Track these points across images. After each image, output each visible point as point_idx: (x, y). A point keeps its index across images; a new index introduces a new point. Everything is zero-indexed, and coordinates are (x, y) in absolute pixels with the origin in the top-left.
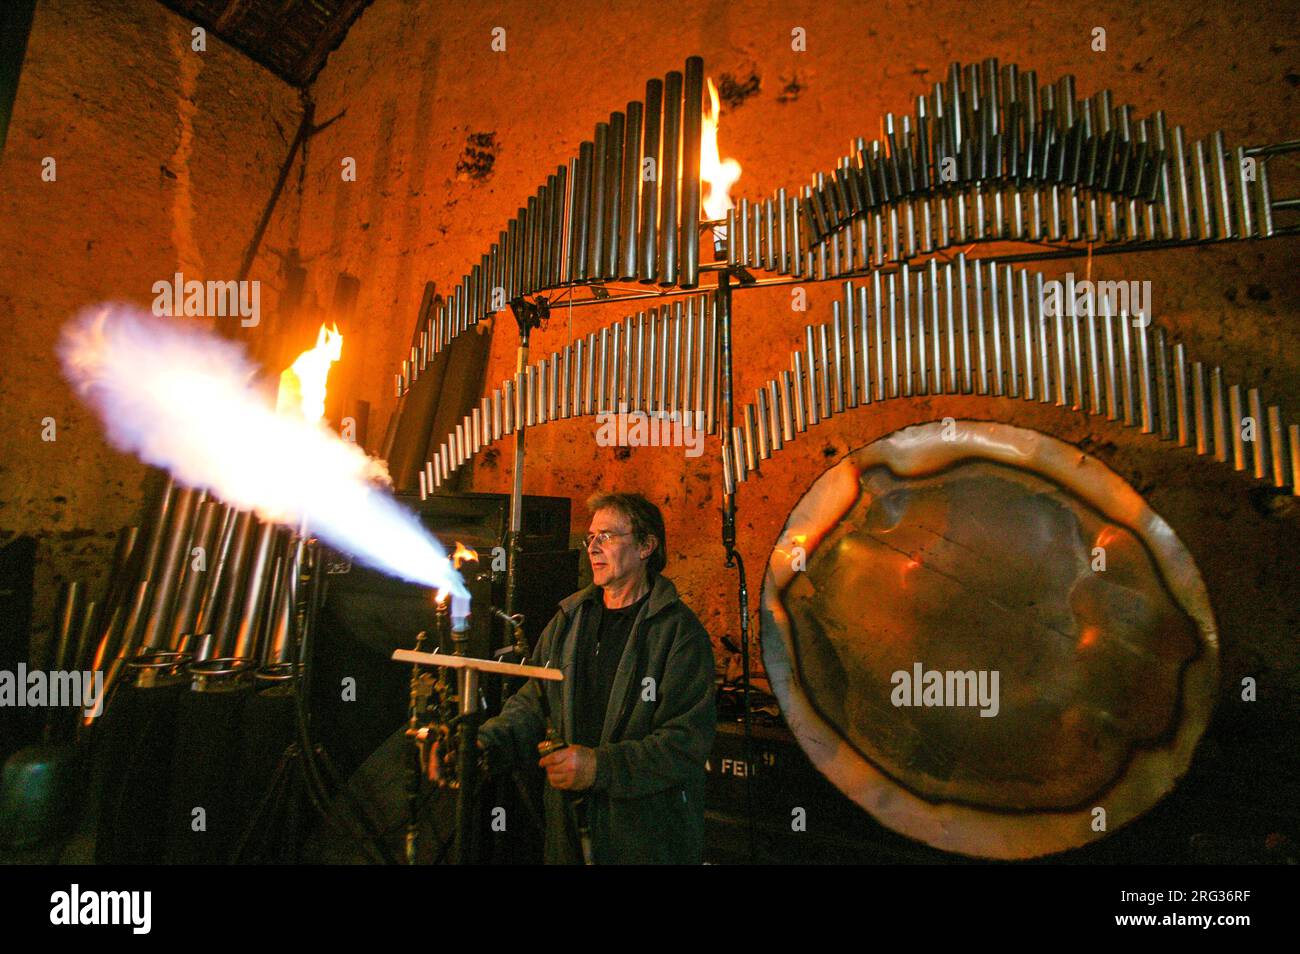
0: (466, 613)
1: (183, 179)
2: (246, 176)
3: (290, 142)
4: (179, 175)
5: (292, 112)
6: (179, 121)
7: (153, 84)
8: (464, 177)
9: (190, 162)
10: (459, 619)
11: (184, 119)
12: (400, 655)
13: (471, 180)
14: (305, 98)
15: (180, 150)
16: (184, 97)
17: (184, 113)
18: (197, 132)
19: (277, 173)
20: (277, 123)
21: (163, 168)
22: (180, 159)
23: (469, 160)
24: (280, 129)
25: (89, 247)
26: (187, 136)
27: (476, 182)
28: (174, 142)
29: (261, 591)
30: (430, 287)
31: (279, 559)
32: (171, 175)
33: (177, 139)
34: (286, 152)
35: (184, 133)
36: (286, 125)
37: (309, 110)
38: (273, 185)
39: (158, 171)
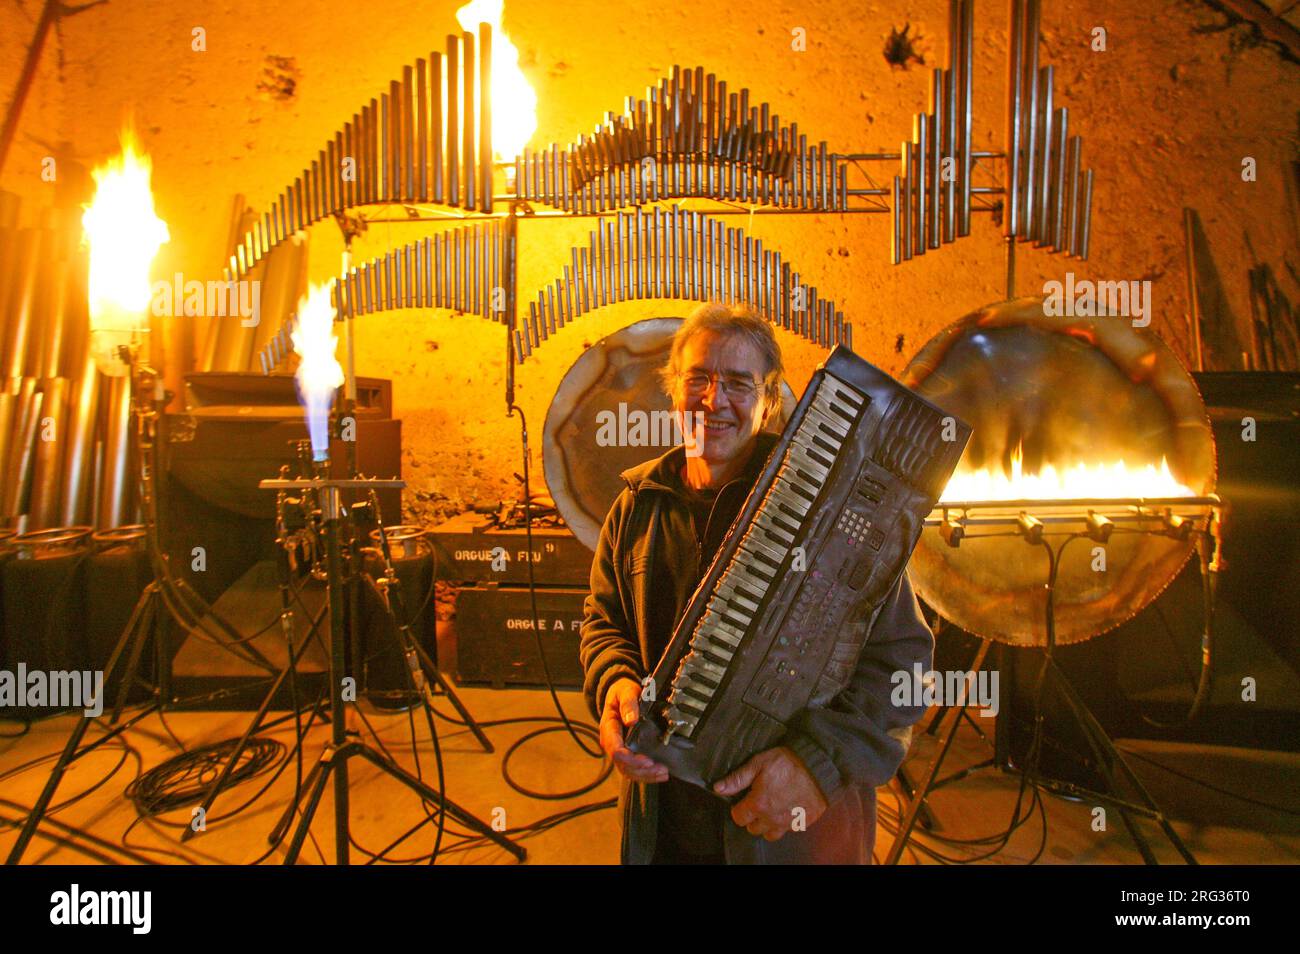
0: (325, 446)
8: (265, 97)
10: (320, 451)
12: (266, 483)
13: (273, 101)
23: (270, 82)
27: (280, 104)
29: (83, 469)
30: (238, 199)
31: (99, 444)
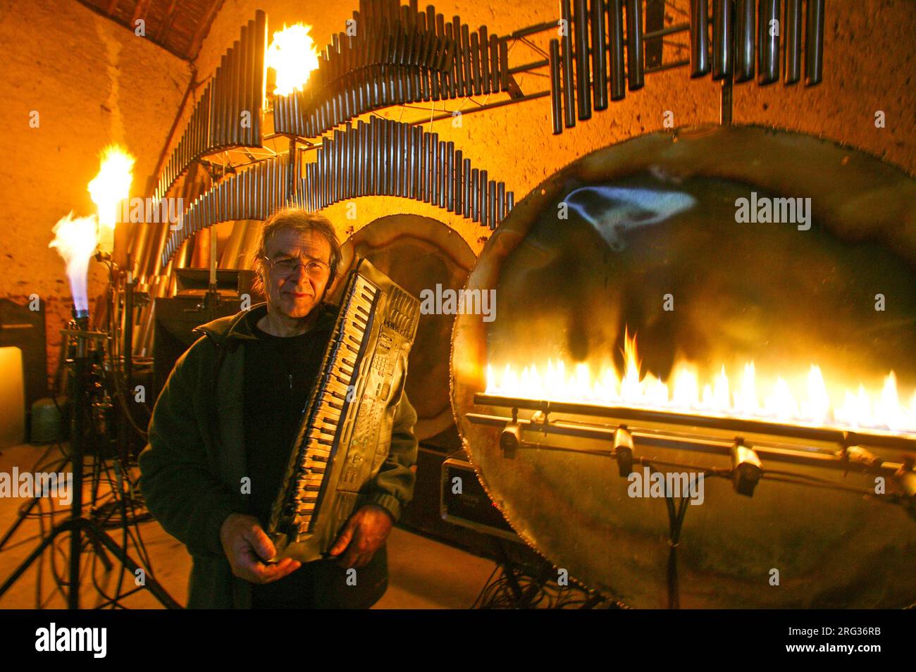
1: (116, 112)
2: (156, 112)
3: (184, 92)
4: (112, 110)
5: (184, 75)
6: (109, 79)
7: (89, 57)
9: (119, 103)
11: (113, 78)
14: (192, 67)
15: (112, 96)
16: (111, 66)
17: (113, 75)
18: (122, 85)
19: (177, 110)
20: (174, 81)
21: (102, 106)
22: (112, 102)
24: (177, 85)
25: (59, 149)
26: (115, 88)
28: (107, 91)
32: (108, 110)
33: (109, 90)
34: (181, 98)
35: (113, 86)
36: (181, 82)
37: (195, 73)
38: (175, 116)
39: (99, 108)
